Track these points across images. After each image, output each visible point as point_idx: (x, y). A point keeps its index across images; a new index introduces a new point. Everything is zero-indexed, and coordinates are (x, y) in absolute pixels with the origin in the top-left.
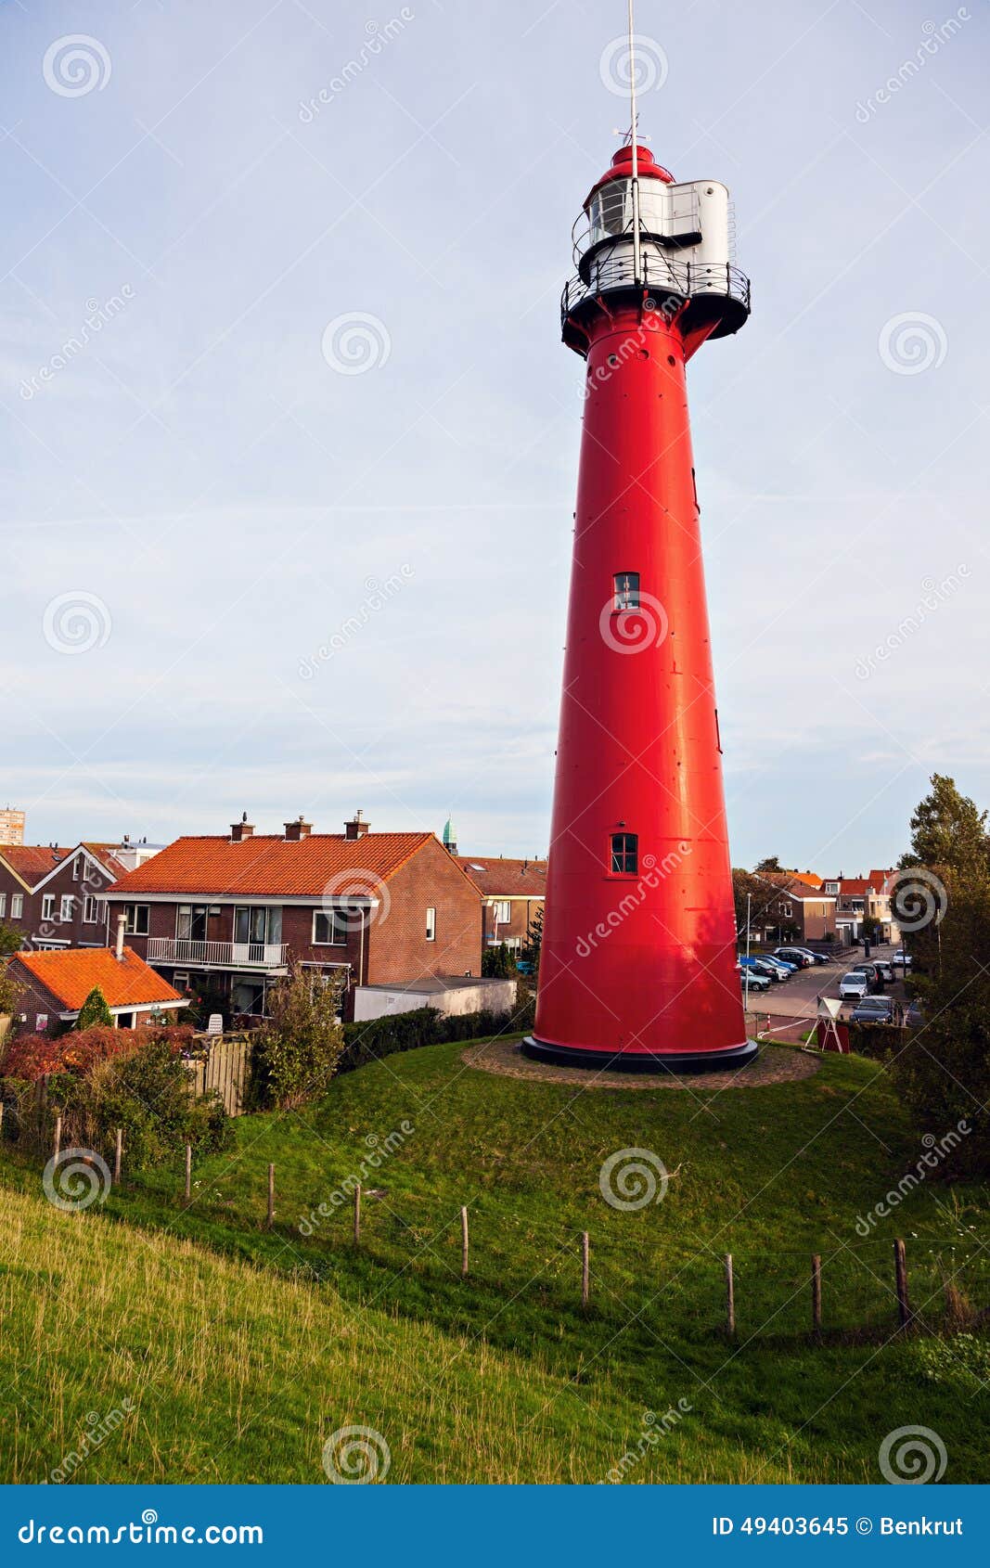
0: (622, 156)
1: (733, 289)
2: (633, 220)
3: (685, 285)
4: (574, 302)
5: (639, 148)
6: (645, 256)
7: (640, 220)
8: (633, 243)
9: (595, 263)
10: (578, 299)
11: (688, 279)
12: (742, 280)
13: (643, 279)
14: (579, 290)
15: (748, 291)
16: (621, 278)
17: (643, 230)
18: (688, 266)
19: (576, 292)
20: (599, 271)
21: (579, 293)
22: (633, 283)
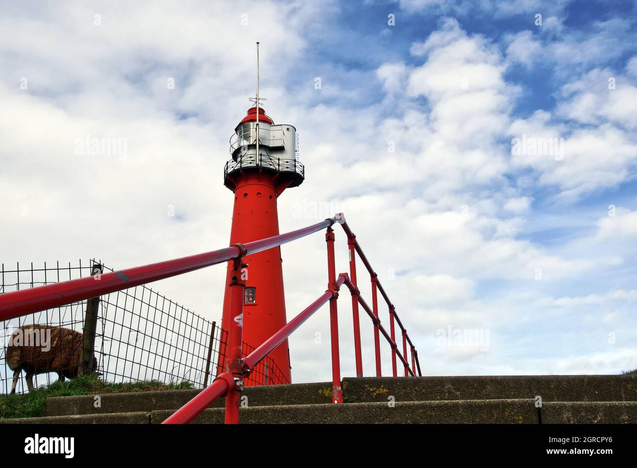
0: (252, 111)
1: (297, 170)
2: (256, 140)
3: (277, 167)
4: (230, 170)
5: (259, 108)
6: (261, 155)
7: (259, 140)
8: (256, 148)
9: (240, 155)
10: (232, 169)
11: (279, 165)
12: (301, 166)
13: (260, 164)
14: (233, 166)
15: (303, 170)
16: (251, 163)
17: (260, 144)
18: (279, 159)
19: (231, 166)
20: (241, 159)
21: (233, 167)
22: (255, 165)
